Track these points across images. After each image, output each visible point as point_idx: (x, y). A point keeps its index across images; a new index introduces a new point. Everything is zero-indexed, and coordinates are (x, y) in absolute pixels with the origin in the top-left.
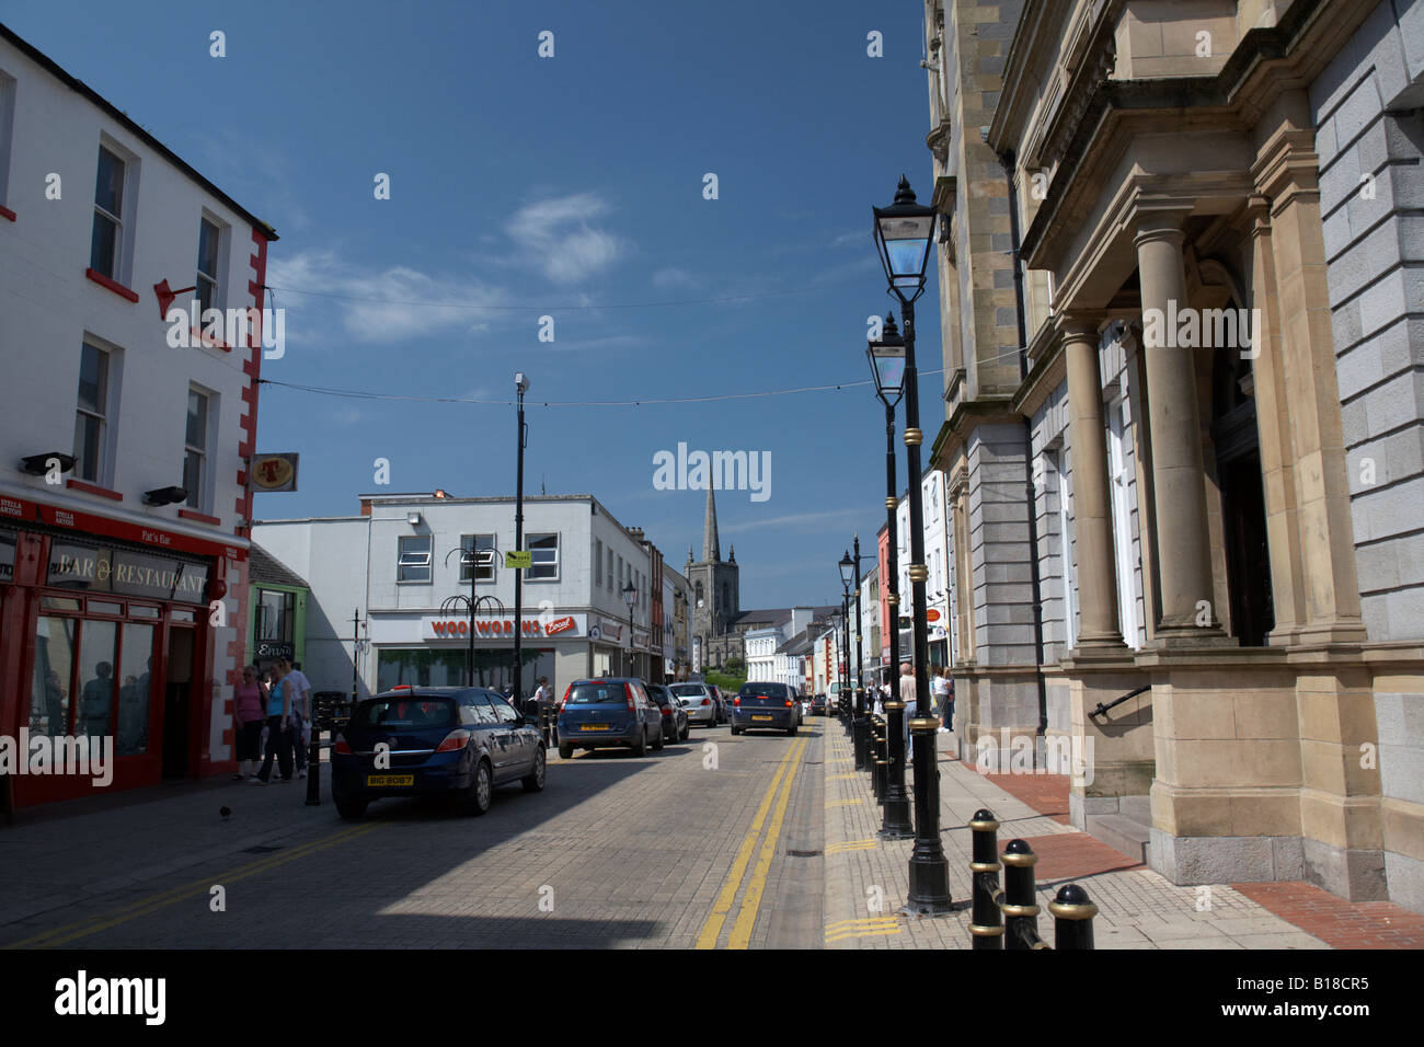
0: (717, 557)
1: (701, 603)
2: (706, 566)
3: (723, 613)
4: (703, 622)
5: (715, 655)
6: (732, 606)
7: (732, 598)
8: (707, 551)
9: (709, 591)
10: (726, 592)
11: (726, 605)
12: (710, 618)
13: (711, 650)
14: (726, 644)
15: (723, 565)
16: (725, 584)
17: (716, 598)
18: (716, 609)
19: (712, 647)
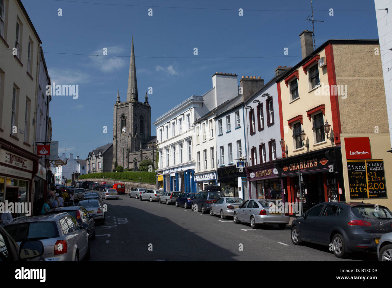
0: (136, 98)
1: (124, 129)
2: (128, 104)
3: (139, 137)
4: (125, 142)
5: (133, 164)
6: (146, 132)
7: (146, 126)
8: (129, 95)
9: (130, 121)
10: (142, 122)
11: (142, 131)
12: (130, 138)
13: (130, 161)
14: (141, 156)
15: (140, 104)
16: (141, 117)
17: (135, 125)
18: (135, 133)
19: (132, 158)
